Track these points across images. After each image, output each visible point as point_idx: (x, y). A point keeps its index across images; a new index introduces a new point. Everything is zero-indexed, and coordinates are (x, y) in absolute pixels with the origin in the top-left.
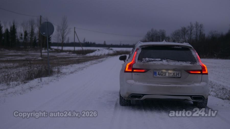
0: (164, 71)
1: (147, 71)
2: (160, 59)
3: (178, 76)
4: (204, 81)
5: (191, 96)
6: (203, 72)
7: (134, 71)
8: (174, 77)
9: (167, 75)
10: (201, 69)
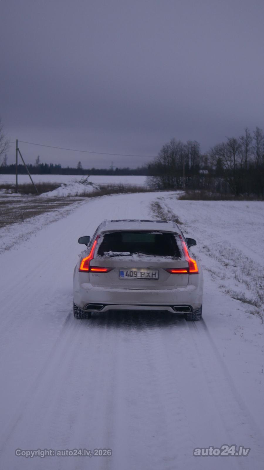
0: (134, 270)
1: (109, 270)
2: (129, 253)
3: (154, 278)
4: (192, 284)
5: (172, 306)
6: (191, 271)
7: (92, 270)
8: (149, 279)
9: (139, 275)
10: (187, 266)
